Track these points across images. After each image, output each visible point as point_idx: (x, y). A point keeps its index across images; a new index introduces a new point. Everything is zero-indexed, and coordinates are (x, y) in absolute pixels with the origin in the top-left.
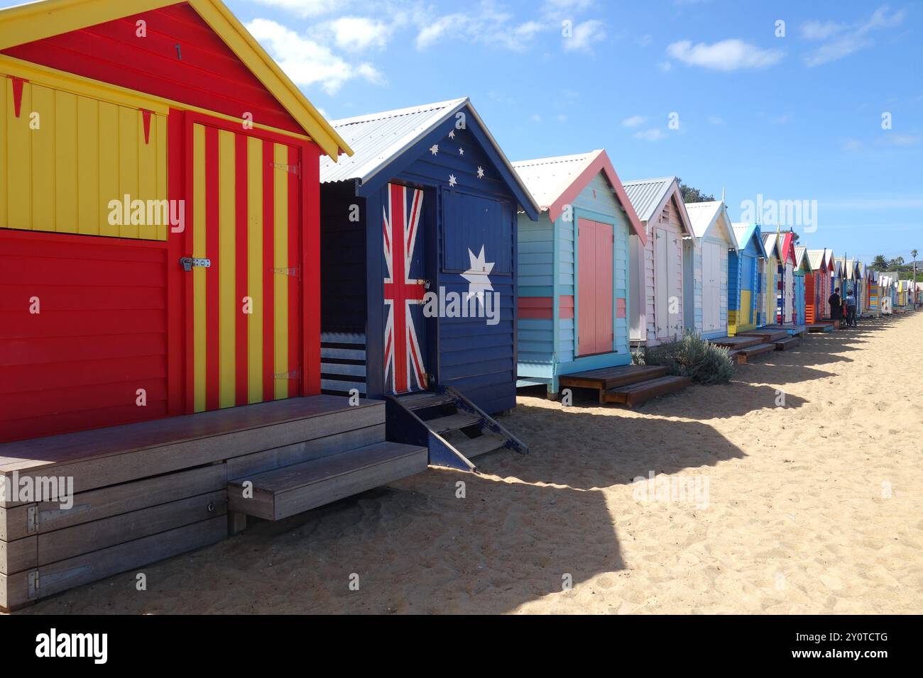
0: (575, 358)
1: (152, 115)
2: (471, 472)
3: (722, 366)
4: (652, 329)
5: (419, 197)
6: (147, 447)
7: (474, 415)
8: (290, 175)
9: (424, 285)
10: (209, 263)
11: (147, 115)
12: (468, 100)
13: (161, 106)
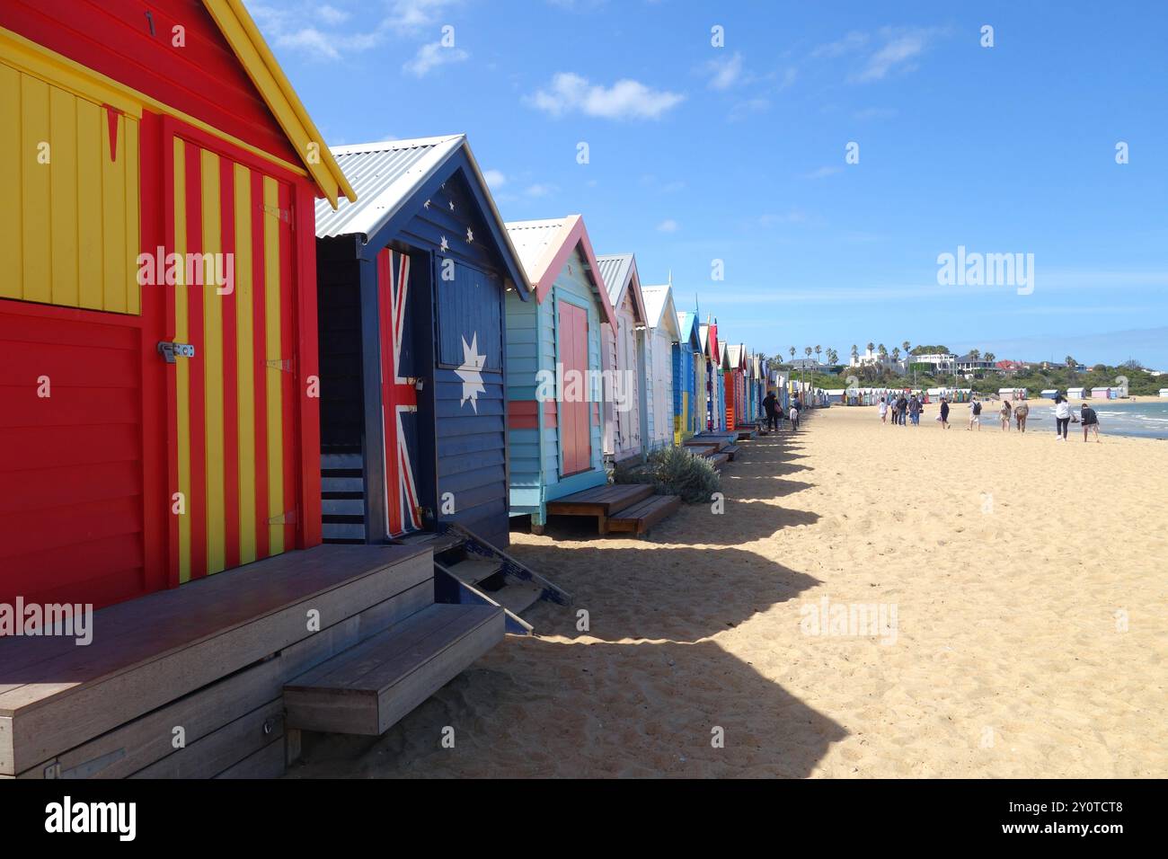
0: (560, 478)
1: (120, 117)
2: (530, 635)
3: (710, 481)
4: (617, 438)
5: (406, 262)
6: (193, 643)
7: (492, 559)
8: (281, 222)
9: (415, 385)
10: (193, 351)
11: (113, 114)
12: (465, 137)
13: (133, 103)
